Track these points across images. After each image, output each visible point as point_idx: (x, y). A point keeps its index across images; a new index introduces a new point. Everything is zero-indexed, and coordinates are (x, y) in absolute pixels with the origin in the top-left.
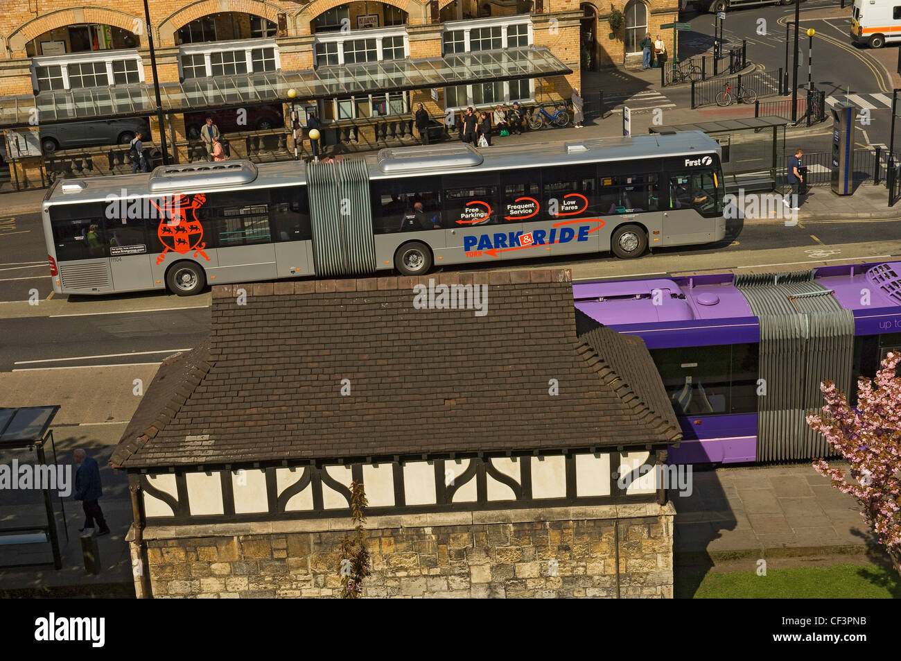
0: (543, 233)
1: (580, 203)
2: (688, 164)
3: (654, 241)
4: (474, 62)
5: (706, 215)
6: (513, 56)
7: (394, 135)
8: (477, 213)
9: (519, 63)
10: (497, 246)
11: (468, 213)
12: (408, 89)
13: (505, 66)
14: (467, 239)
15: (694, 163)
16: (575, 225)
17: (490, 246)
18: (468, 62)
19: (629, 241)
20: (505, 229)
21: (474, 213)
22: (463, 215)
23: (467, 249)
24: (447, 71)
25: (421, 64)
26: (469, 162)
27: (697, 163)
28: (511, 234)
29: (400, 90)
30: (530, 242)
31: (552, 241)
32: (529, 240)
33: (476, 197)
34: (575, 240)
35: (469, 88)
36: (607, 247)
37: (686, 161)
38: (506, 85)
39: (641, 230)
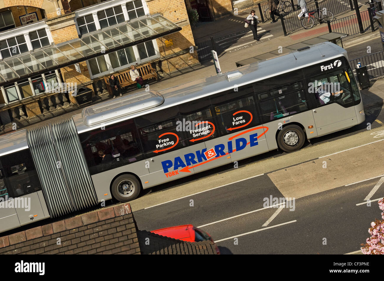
0: (222, 146)
1: (246, 117)
2: (324, 70)
3: (310, 134)
4: (105, 37)
5: (346, 105)
6: (135, 26)
7: (55, 105)
8: (168, 142)
9: (141, 30)
10: (189, 164)
11: (162, 143)
12: (58, 67)
13: (131, 35)
14: (164, 163)
15: (328, 68)
16: (246, 135)
17: (183, 165)
18: (101, 37)
19: (291, 138)
20: (192, 149)
21: (165, 142)
22: (157, 146)
23: (166, 171)
24: (85, 48)
25: (63, 47)
26: (153, 103)
27: (330, 67)
28: (198, 152)
29: (53, 69)
30: (213, 155)
31: (231, 151)
32: (213, 154)
33: (165, 130)
34: (248, 146)
35: (107, 57)
36: (275, 146)
37: (322, 67)
38: (135, 48)
39: (298, 127)
